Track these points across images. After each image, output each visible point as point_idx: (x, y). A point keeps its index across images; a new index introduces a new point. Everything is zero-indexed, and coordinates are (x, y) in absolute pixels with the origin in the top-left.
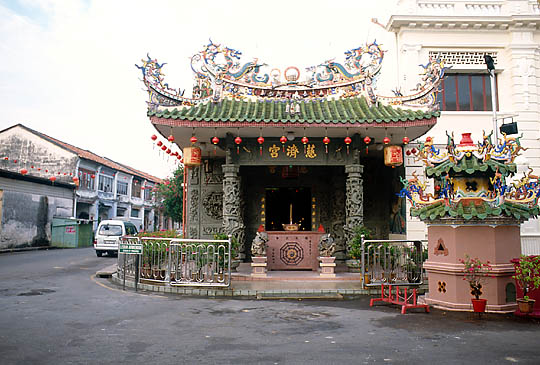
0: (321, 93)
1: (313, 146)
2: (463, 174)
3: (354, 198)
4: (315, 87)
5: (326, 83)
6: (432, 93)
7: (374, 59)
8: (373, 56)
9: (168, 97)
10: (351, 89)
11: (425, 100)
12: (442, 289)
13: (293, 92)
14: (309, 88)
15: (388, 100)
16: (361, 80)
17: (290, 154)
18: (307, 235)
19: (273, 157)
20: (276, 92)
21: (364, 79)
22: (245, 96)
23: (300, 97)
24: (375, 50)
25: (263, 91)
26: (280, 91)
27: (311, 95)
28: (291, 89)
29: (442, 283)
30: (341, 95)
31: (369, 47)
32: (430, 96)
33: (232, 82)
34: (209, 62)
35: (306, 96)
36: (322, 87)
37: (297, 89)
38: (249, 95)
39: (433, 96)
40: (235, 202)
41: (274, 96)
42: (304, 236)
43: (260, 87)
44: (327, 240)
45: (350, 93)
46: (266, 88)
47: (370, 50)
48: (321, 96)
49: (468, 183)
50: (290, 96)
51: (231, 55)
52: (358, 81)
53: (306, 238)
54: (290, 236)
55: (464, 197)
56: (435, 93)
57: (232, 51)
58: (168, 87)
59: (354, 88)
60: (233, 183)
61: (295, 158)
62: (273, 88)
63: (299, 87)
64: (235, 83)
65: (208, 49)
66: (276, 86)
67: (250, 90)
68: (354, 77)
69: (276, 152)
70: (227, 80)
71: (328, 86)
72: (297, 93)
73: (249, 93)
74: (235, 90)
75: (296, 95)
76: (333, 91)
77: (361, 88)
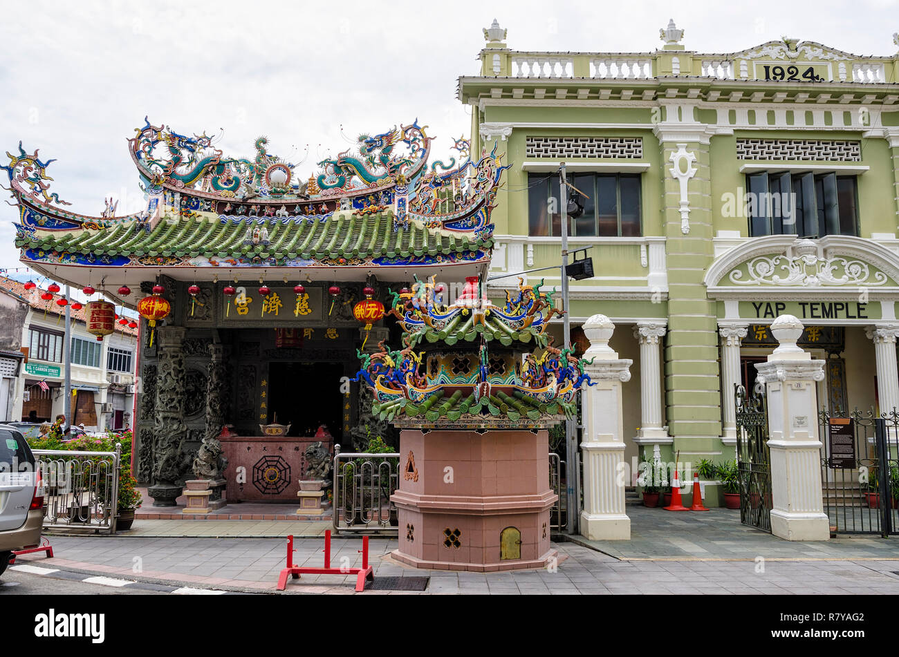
0: (324, 208)
1: (307, 297)
2: (441, 346)
4: (314, 198)
5: (331, 191)
6: (482, 209)
7: (413, 151)
8: (412, 145)
9: (56, 216)
10: (373, 201)
11: (473, 220)
12: (410, 536)
13: (278, 207)
14: (303, 200)
15: (424, 219)
16: (389, 186)
17: (268, 309)
18: (297, 444)
19: (240, 313)
20: (249, 206)
21: (394, 184)
22: (198, 212)
23: (289, 215)
24: (415, 135)
25: (229, 204)
26: (256, 204)
27: (307, 210)
28: (274, 201)
29: (410, 526)
30: (355, 210)
31: (406, 131)
32: (479, 214)
33: (179, 190)
34: (143, 155)
35: (299, 214)
36: (324, 198)
37: (283, 201)
38: (205, 210)
39: (484, 213)
40: (174, 389)
41: (246, 214)
42: (293, 445)
43: (224, 199)
44: (315, 452)
45: (370, 207)
46: (233, 200)
47: (407, 136)
48: (323, 214)
49: (456, 362)
50: (272, 213)
51: (179, 145)
52: (384, 187)
53: (297, 449)
54: (269, 445)
55: (450, 384)
56: (486, 209)
57: (181, 138)
58: (59, 199)
59: (377, 200)
60: (173, 357)
61: (277, 314)
62: (245, 200)
63: (288, 199)
64: (183, 191)
65: (141, 135)
66: (250, 195)
67: (208, 203)
68: (379, 181)
69: (245, 305)
70: (170, 187)
71: (335, 197)
72: (284, 208)
73: (206, 207)
74: (184, 202)
75: (283, 211)
76: (343, 204)
77: (390, 200)
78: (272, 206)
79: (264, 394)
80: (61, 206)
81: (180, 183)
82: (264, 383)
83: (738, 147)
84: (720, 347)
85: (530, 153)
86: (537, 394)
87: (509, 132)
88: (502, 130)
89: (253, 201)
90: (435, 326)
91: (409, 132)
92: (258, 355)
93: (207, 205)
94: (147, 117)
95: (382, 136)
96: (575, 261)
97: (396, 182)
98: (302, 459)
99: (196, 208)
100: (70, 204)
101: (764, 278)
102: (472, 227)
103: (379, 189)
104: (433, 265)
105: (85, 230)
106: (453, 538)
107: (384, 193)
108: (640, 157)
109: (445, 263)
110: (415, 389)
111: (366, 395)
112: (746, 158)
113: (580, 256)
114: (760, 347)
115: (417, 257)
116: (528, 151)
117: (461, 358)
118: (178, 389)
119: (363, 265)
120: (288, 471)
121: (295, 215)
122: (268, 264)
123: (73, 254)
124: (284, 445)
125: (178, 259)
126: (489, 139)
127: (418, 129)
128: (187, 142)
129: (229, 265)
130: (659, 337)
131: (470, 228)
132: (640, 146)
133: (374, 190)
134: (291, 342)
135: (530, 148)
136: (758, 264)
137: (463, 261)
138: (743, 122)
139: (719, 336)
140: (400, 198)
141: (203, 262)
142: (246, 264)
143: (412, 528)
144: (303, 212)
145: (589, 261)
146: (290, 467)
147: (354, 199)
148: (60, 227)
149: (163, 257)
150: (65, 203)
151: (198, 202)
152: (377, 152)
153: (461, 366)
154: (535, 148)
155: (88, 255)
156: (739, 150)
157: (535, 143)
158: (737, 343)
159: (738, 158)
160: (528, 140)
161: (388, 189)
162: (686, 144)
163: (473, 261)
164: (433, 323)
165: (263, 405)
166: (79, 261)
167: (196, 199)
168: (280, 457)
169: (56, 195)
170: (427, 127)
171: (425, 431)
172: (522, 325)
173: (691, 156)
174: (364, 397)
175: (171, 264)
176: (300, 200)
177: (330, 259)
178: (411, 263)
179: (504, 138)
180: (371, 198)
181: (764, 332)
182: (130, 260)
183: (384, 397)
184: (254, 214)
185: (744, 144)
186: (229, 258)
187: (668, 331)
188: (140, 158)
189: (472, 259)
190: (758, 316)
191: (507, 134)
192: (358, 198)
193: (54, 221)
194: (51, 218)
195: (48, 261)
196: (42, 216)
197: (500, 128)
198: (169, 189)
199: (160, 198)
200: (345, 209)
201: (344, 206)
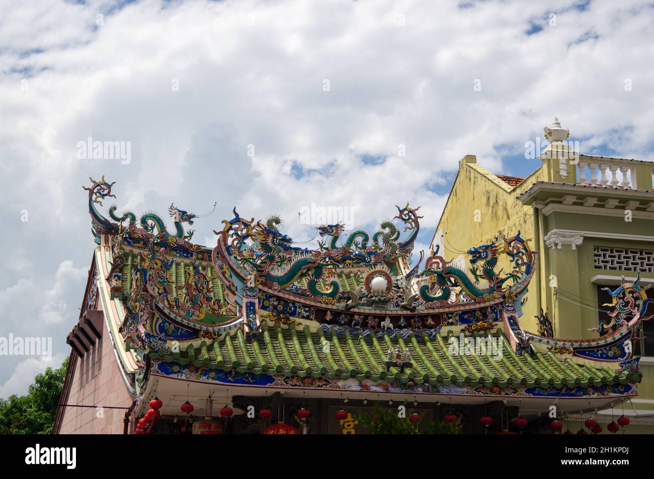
4: (420, 311)
5: (437, 303)
6: (627, 340)
7: (517, 264)
8: (516, 259)
9: (181, 324)
10: (481, 317)
11: (616, 351)
13: (382, 318)
14: (409, 312)
15: (548, 343)
16: (497, 301)
21: (501, 300)
23: (394, 328)
24: (518, 249)
25: (329, 312)
26: (359, 314)
27: (413, 324)
28: (378, 312)
30: (463, 326)
31: (510, 244)
32: (624, 346)
33: (276, 293)
35: (405, 327)
36: (431, 311)
37: (388, 312)
38: (303, 317)
39: (630, 345)
43: (324, 306)
45: (479, 324)
46: (334, 307)
47: (511, 249)
52: (492, 303)
56: (632, 341)
57: (275, 235)
59: (485, 316)
62: (348, 308)
63: (392, 310)
64: (281, 295)
65: (230, 229)
66: (354, 304)
67: (307, 309)
68: (486, 296)
69: (352, 427)
70: (266, 289)
71: (441, 310)
72: (388, 320)
73: (306, 314)
74: (280, 307)
75: (387, 323)
76: (450, 318)
77: (497, 316)
78: (375, 316)
81: (276, 286)
85: (597, 264)
87: (580, 241)
88: (573, 239)
89: (356, 310)
91: (512, 244)
93: (306, 311)
94: (235, 208)
97: (504, 297)
99: (293, 314)
102: (615, 358)
103: (487, 304)
104: (584, 397)
105: (203, 339)
109: (595, 396)
115: (568, 388)
116: (596, 261)
119: (516, 395)
121: (401, 328)
122: (420, 389)
123: (212, 371)
126: (559, 247)
127: (522, 241)
128: (282, 240)
133: (482, 305)
135: (596, 258)
137: (612, 395)
140: (510, 315)
141: (353, 385)
144: (408, 326)
148: (184, 337)
149: (311, 378)
151: (295, 307)
152: (481, 263)
154: (601, 258)
155: (230, 373)
157: (602, 253)
160: (595, 250)
161: (495, 305)
163: (622, 395)
166: (219, 379)
167: (293, 304)
170: (530, 240)
175: (319, 386)
176: (405, 312)
177: (484, 387)
178: (563, 395)
179: (574, 248)
180: (478, 314)
182: (274, 380)
189: (620, 393)
191: (578, 244)
192: (464, 313)
193: (178, 329)
194: (177, 326)
195: (184, 377)
196: (170, 324)
197: (571, 236)
198: (264, 292)
199: (256, 301)
200: (452, 324)
201: (450, 321)
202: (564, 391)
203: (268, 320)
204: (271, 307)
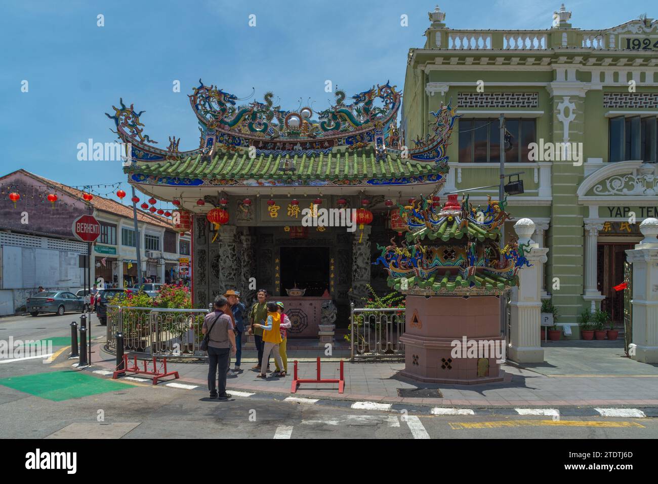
2: (438, 242)
3: (360, 262)
4: (319, 137)
5: (331, 132)
6: (441, 146)
7: (386, 103)
8: (385, 100)
9: (149, 151)
10: (360, 140)
11: (434, 153)
12: (416, 362)
14: (312, 139)
15: (397, 152)
16: (371, 128)
17: (291, 214)
18: (311, 302)
19: (272, 216)
20: (275, 143)
21: (373, 127)
22: (241, 148)
23: (302, 150)
24: (387, 93)
25: (261, 142)
26: (280, 142)
27: (315, 146)
28: (292, 140)
29: (415, 356)
30: (348, 146)
31: (381, 90)
32: (439, 149)
33: (226, 132)
34: (200, 107)
35: (309, 149)
36: (326, 137)
37: (298, 140)
38: (245, 146)
39: (442, 149)
40: (231, 267)
41: (274, 148)
42: (308, 303)
43: (257, 138)
44: (328, 307)
45: (358, 144)
46: (264, 139)
47: (382, 93)
48: (326, 148)
49: (446, 252)
50: (291, 148)
51: (224, 100)
52: (367, 130)
53: (311, 304)
54: (293, 302)
55: (441, 266)
56: (444, 146)
57: (225, 94)
58: (149, 139)
59: (362, 138)
60: (229, 246)
61: (297, 217)
62: (272, 138)
63: (301, 138)
64: (230, 133)
65: (198, 93)
66: (276, 136)
67: (247, 141)
68: (363, 126)
69: (275, 211)
70: (220, 130)
71: (333, 137)
72: (299, 145)
73: (246, 144)
74: (230, 141)
75: (298, 147)
76: (339, 141)
77: (371, 139)
78: (290, 143)
79: (277, 268)
80: (151, 144)
81: (227, 127)
82: (277, 261)
83: (604, 98)
84: (584, 236)
85: (460, 104)
86: (501, 273)
87: (447, 89)
88: (442, 88)
89: (278, 139)
90: (433, 229)
91: (383, 90)
92: (273, 242)
93: (247, 142)
94: (200, 79)
95: (365, 93)
96: (510, 182)
97: (375, 126)
98: (315, 311)
99: (239, 144)
100: (157, 143)
101: (617, 190)
102: (433, 158)
103: (364, 131)
104: (408, 184)
105: (169, 161)
106: (447, 364)
107: (367, 133)
108: (535, 106)
109: (416, 183)
110: (423, 271)
111: (358, 270)
112: (609, 107)
113: (514, 179)
114: (606, 236)
115: (397, 178)
116: (459, 102)
117: (449, 249)
118: (233, 267)
119: (361, 185)
120: (306, 318)
121: (306, 149)
122: (297, 184)
123: (164, 178)
124: (303, 302)
125: (236, 181)
126: (433, 94)
127: (390, 88)
128: (230, 98)
129: (270, 185)
130: (544, 230)
131: (432, 159)
132: (536, 99)
133: (361, 132)
134: (301, 234)
135: (460, 100)
136: (614, 181)
137: (428, 182)
138: (609, 81)
139: (584, 229)
140: (378, 137)
141: (252, 182)
142: (281, 184)
143: (417, 357)
144: (312, 148)
145: (521, 183)
146: (307, 316)
147: (347, 137)
148: (152, 159)
149: (225, 180)
150: (153, 142)
151: (240, 140)
152: (361, 105)
153: (450, 255)
154: (464, 100)
155: (175, 179)
156: (605, 100)
157: (464, 97)
158: (596, 234)
159: (604, 106)
160: (459, 95)
161: (370, 131)
162: (569, 97)
163: (434, 182)
164: (432, 227)
165: (277, 275)
166: (169, 183)
167: (239, 138)
168: (300, 310)
169: (148, 136)
170: (396, 86)
171: (427, 297)
172: (490, 228)
173: (572, 107)
174: (356, 271)
175: (231, 185)
176: (309, 139)
177: (339, 180)
178: (393, 183)
179: (443, 94)
180: (358, 137)
181: (609, 226)
182: (203, 182)
183: (396, 274)
184: (278, 149)
185: (609, 97)
186: (270, 180)
187: (550, 227)
188: (198, 109)
189: (433, 180)
190: (611, 216)
191: (445, 91)
192: (349, 138)
193: (148, 154)
194: (146, 152)
195: (147, 183)
196: (140, 151)
197: (441, 87)
198: (220, 132)
199: (214, 138)
200: (341, 145)
201: (340, 143)
202: (393, 181)
203: (222, 148)
204: (225, 141)
